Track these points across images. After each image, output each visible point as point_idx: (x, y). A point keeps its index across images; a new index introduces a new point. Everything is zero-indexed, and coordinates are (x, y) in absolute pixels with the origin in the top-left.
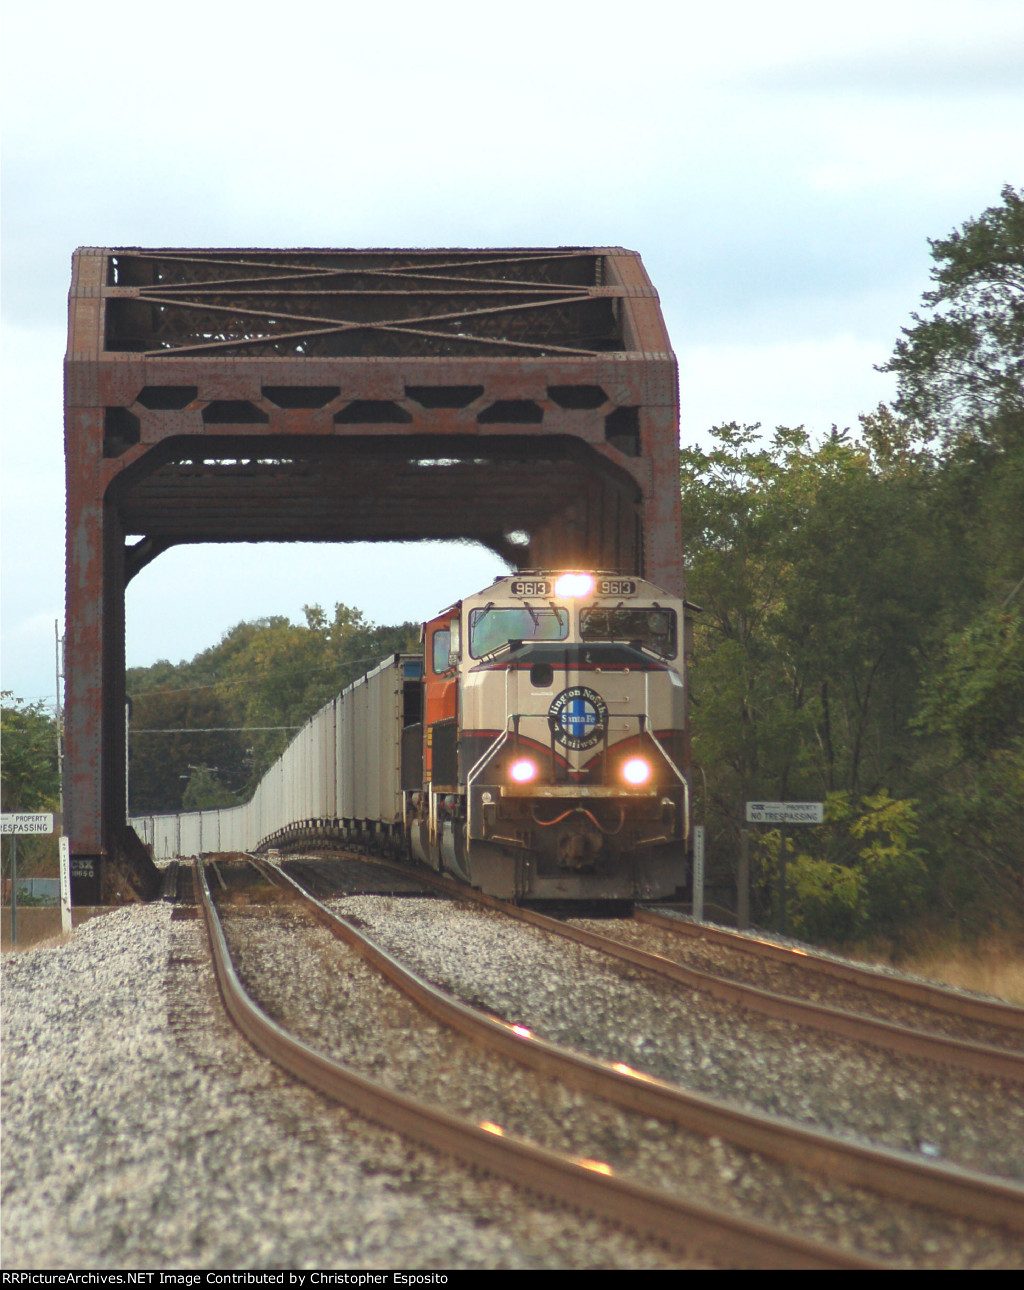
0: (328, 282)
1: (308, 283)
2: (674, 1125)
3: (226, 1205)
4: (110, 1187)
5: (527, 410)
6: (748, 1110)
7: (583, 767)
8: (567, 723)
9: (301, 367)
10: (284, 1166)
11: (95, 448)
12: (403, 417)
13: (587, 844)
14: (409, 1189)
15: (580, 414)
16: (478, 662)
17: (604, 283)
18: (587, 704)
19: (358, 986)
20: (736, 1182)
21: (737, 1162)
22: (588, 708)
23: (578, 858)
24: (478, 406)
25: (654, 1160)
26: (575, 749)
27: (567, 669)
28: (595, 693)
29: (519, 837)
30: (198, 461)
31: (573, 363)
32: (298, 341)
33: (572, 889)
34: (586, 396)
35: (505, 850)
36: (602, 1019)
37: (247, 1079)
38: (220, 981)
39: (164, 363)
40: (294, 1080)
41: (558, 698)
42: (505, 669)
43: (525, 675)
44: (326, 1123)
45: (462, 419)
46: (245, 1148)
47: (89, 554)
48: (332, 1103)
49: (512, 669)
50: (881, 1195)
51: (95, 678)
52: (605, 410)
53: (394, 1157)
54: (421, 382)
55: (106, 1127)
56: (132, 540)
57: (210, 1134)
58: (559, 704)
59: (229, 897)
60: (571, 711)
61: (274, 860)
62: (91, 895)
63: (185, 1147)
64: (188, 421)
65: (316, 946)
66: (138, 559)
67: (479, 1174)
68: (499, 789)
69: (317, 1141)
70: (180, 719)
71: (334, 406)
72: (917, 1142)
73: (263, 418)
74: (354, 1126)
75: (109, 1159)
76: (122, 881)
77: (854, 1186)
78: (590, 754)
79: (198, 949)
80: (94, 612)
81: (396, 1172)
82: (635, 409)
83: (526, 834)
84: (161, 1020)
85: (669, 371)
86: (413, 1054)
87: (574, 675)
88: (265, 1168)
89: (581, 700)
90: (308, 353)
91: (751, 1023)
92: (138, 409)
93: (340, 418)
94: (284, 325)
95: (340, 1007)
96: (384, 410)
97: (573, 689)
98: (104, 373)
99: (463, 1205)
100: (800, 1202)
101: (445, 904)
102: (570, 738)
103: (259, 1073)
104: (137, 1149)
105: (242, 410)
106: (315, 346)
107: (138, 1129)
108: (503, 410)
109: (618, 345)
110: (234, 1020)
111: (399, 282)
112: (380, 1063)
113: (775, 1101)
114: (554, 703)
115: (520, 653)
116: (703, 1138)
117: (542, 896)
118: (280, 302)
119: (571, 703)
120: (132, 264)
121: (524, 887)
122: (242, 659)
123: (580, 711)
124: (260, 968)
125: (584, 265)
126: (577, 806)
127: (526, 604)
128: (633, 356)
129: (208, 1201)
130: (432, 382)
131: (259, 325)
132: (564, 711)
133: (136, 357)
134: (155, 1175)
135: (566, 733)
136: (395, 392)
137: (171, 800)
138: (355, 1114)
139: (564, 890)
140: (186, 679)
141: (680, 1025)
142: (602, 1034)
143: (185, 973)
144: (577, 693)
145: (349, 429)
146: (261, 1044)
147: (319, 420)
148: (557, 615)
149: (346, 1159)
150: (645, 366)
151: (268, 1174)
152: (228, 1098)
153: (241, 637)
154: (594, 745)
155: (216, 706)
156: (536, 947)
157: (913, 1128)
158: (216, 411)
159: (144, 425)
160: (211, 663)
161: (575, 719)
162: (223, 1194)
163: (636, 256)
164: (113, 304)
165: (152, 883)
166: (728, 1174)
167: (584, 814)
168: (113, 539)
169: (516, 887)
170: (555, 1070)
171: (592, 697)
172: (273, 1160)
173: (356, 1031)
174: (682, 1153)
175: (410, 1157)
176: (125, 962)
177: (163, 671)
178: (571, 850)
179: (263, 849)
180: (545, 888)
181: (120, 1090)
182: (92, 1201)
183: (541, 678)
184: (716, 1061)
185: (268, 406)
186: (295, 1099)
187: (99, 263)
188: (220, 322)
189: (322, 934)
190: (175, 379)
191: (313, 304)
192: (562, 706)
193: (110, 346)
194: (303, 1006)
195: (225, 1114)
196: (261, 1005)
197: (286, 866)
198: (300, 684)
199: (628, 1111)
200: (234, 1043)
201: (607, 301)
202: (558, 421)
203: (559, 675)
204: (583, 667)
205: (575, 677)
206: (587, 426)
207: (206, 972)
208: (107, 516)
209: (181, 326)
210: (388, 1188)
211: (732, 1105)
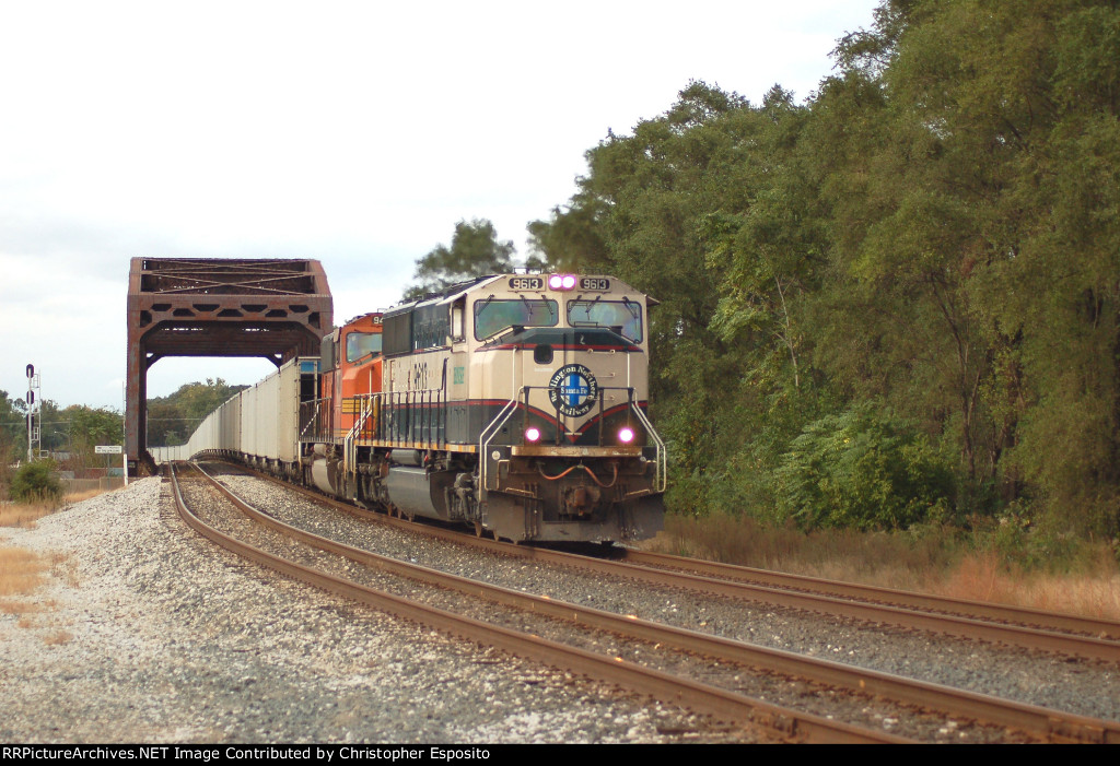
0: (215, 270)
1: (209, 270)
2: (329, 552)
3: (179, 576)
4: (141, 570)
5: (282, 313)
6: (353, 547)
7: (578, 431)
8: (565, 394)
9: (207, 298)
10: (198, 564)
11: (137, 324)
12: (240, 315)
13: (588, 496)
14: (240, 572)
15: (299, 314)
16: (482, 343)
17: (308, 271)
18: (581, 379)
19: (224, 504)
20: (350, 570)
21: (350, 564)
22: (582, 382)
23: (580, 507)
24: (266, 311)
25: (322, 563)
26: (571, 416)
27: (565, 349)
28: (587, 370)
29: (527, 489)
30: (171, 329)
31: (299, 298)
32: (206, 289)
33: (574, 533)
34: (301, 309)
35: (515, 500)
36: (305, 517)
37: (186, 535)
38: (177, 503)
39: (160, 296)
40: (202, 536)
41: (557, 373)
42: (512, 349)
43: (529, 355)
44: (213, 550)
45: (261, 316)
46: (185, 558)
47: (135, 360)
48: (214, 544)
49: (518, 349)
50: (398, 575)
51: (136, 401)
52: (308, 313)
53: (235, 562)
54: (247, 303)
55: (139, 550)
56: (149, 355)
57: (173, 553)
58: (558, 378)
59: (180, 475)
60: (568, 384)
61: (195, 463)
62: (134, 473)
63: (165, 557)
64: (168, 315)
65: (209, 491)
66: (150, 362)
67: (263, 568)
68: (510, 449)
69: (209, 555)
70: (164, 416)
71: (217, 311)
72: (410, 558)
73: (193, 315)
74: (222, 551)
75: (140, 561)
76: (144, 469)
77: (388, 572)
78: (583, 420)
79: (170, 492)
80: (136, 379)
81: (236, 567)
82: (318, 313)
83: (533, 486)
84: (158, 515)
85: (330, 301)
86: (242, 527)
87: (571, 354)
88: (192, 564)
89: (577, 374)
90: (209, 293)
91: (355, 519)
92: (151, 311)
93: (219, 315)
94: (201, 284)
95: (217, 512)
96: (233, 312)
97: (570, 366)
98: (141, 299)
99: (258, 578)
100: (371, 577)
101: (252, 478)
102: (567, 407)
103: (191, 533)
104: (149, 558)
105: (185, 312)
106: (211, 291)
107: (150, 551)
108: (273, 313)
109: (313, 292)
110: (182, 516)
111: (240, 270)
112: (230, 530)
113: (363, 544)
114: (553, 378)
115: (523, 336)
116: (339, 556)
117: (549, 539)
118: (199, 276)
119: (568, 378)
120: (150, 263)
121: (532, 531)
122: (184, 396)
123: (575, 385)
124: (190, 498)
125: (301, 265)
126: (578, 463)
127: (522, 296)
128: (318, 296)
129: (173, 575)
130: (250, 303)
131: (193, 283)
132: (562, 384)
133: (151, 294)
134: (155, 566)
135: (564, 403)
136: (237, 307)
137: (160, 442)
138: (222, 547)
139: (566, 534)
140: (167, 403)
141: (330, 519)
142: (305, 522)
143: (165, 500)
144: (573, 369)
145: (222, 319)
146: (191, 523)
147: (212, 315)
148: (548, 306)
149: (219, 562)
150: (322, 299)
151: (193, 567)
152: (179, 541)
153: (185, 389)
154: (586, 413)
155: (176, 411)
156: (283, 493)
157: (408, 554)
158: (178, 312)
159: (153, 317)
160: (174, 397)
161: (572, 391)
162: (178, 573)
163: (319, 262)
164: (144, 276)
165: (154, 470)
166: (347, 568)
167: (584, 470)
168: (142, 355)
169: (527, 531)
170: (291, 533)
171: (585, 373)
172: (195, 562)
173: (222, 520)
174: (331, 561)
175: (241, 562)
176: (146, 496)
177: (158, 400)
178: (574, 500)
179: (191, 459)
180: (550, 532)
181: (144, 538)
182: (134, 575)
183: (543, 356)
184: (343, 531)
185: (195, 311)
186: (202, 542)
187: (140, 263)
188: (179, 282)
189: (212, 488)
190: (164, 301)
191: (211, 277)
192: (561, 380)
193: (143, 290)
194: (205, 512)
195: (179, 547)
196: (191, 511)
197: (199, 465)
198: (204, 404)
199: (314, 547)
200: (181, 523)
201: (309, 277)
202: (292, 317)
203: (558, 355)
204: (578, 348)
205: (572, 356)
206: (302, 318)
207: (172, 500)
208: (141, 347)
209: (166, 284)
210: (233, 571)
211: (349, 546)
